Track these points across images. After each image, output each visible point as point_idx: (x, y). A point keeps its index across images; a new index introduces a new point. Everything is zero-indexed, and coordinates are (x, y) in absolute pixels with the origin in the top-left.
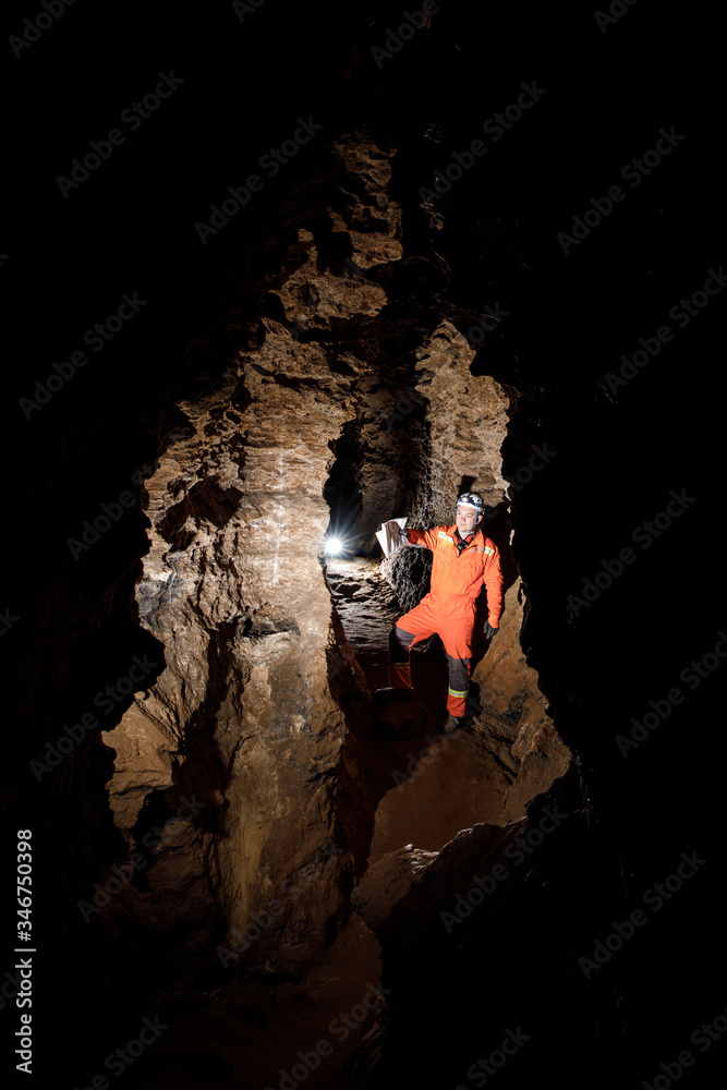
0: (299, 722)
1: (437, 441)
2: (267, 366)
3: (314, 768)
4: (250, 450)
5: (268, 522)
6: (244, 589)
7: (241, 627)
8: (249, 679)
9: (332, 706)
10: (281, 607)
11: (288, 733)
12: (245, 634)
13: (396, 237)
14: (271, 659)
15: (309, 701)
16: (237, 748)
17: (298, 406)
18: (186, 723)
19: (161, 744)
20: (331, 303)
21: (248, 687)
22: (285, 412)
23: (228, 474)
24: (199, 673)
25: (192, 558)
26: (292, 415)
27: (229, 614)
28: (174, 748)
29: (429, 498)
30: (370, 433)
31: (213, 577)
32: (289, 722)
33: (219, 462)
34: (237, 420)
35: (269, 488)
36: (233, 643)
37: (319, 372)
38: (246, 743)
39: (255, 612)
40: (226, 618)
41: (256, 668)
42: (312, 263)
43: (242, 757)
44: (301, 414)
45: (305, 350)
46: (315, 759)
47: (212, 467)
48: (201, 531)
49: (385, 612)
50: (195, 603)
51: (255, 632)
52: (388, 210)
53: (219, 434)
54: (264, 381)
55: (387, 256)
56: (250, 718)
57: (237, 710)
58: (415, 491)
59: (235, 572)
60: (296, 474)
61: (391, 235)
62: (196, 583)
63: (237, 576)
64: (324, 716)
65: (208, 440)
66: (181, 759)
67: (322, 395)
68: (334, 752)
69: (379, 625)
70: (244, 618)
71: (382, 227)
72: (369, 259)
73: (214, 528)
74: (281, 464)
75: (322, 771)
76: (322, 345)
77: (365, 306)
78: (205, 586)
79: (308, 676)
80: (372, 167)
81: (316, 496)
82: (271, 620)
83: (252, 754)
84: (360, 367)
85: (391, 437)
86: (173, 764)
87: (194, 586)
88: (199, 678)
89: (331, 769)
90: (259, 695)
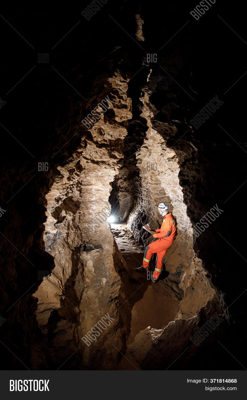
0: (104, 280)
1: (144, 182)
2: (88, 157)
3: (111, 297)
4: (83, 187)
5: (90, 211)
6: (83, 235)
7: (82, 248)
8: (86, 266)
9: (116, 274)
10: (96, 240)
11: (101, 285)
12: (84, 250)
13: (130, 110)
14: (93, 259)
15: (108, 273)
16: (83, 291)
17: (99, 171)
18: (65, 283)
19: (56, 292)
20: (109, 134)
21: (86, 269)
22: (94, 173)
23: (76, 195)
24: (69, 265)
25: (65, 225)
26: (97, 174)
27: (78, 244)
28: (61, 294)
29: (142, 202)
30: (121, 182)
31: (72, 231)
32: (100, 281)
33: (73, 191)
34: (78, 175)
35: (90, 200)
36: (80, 254)
37: (106, 158)
38: (86, 289)
39: (87, 243)
40: (77, 245)
41: (88, 262)
42: (102, 120)
43: (85, 294)
44: (100, 174)
45: (101, 151)
46: (111, 294)
47: (70, 193)
48: (67, 215)
49: (130, 240)
50: (66, 241)
51: (87, 250)
52: (127, 101)
53: (72, 180)
54: (87, 162)
55: (127, 118)
56: (87, 280)
57: (82, 277)
58: (137, 200)
59: (80, 229)
60: (99, 194)
61: (129, 109)
62: (67, 233)
63: (80, 230)
64: (113, 278)
65: (68, 183)
66: (63, 297)
67: (107, 166)
68: (117, 291)
69: (128, 244)
70: (83, 245)
71: (125, 107)
72: (121, 119)
73: (72, 214)
74: (94, 191)
75: (113, 298)
76: (106, 149)
77: (120, 135)
78: (69, 234)
79: (107, 264)
80: (121, 86)
81: (106, 202)
82: (93, 245)
83: (89, 293)
84: (119, 156)
85: (128, 183)
86: (60, 300)
87: (66, 234)
88: (69, 267)
89: (117, 297)
90: (90, 272)
